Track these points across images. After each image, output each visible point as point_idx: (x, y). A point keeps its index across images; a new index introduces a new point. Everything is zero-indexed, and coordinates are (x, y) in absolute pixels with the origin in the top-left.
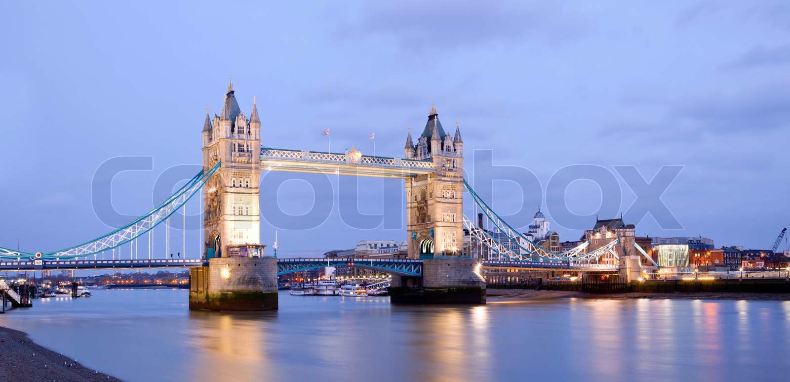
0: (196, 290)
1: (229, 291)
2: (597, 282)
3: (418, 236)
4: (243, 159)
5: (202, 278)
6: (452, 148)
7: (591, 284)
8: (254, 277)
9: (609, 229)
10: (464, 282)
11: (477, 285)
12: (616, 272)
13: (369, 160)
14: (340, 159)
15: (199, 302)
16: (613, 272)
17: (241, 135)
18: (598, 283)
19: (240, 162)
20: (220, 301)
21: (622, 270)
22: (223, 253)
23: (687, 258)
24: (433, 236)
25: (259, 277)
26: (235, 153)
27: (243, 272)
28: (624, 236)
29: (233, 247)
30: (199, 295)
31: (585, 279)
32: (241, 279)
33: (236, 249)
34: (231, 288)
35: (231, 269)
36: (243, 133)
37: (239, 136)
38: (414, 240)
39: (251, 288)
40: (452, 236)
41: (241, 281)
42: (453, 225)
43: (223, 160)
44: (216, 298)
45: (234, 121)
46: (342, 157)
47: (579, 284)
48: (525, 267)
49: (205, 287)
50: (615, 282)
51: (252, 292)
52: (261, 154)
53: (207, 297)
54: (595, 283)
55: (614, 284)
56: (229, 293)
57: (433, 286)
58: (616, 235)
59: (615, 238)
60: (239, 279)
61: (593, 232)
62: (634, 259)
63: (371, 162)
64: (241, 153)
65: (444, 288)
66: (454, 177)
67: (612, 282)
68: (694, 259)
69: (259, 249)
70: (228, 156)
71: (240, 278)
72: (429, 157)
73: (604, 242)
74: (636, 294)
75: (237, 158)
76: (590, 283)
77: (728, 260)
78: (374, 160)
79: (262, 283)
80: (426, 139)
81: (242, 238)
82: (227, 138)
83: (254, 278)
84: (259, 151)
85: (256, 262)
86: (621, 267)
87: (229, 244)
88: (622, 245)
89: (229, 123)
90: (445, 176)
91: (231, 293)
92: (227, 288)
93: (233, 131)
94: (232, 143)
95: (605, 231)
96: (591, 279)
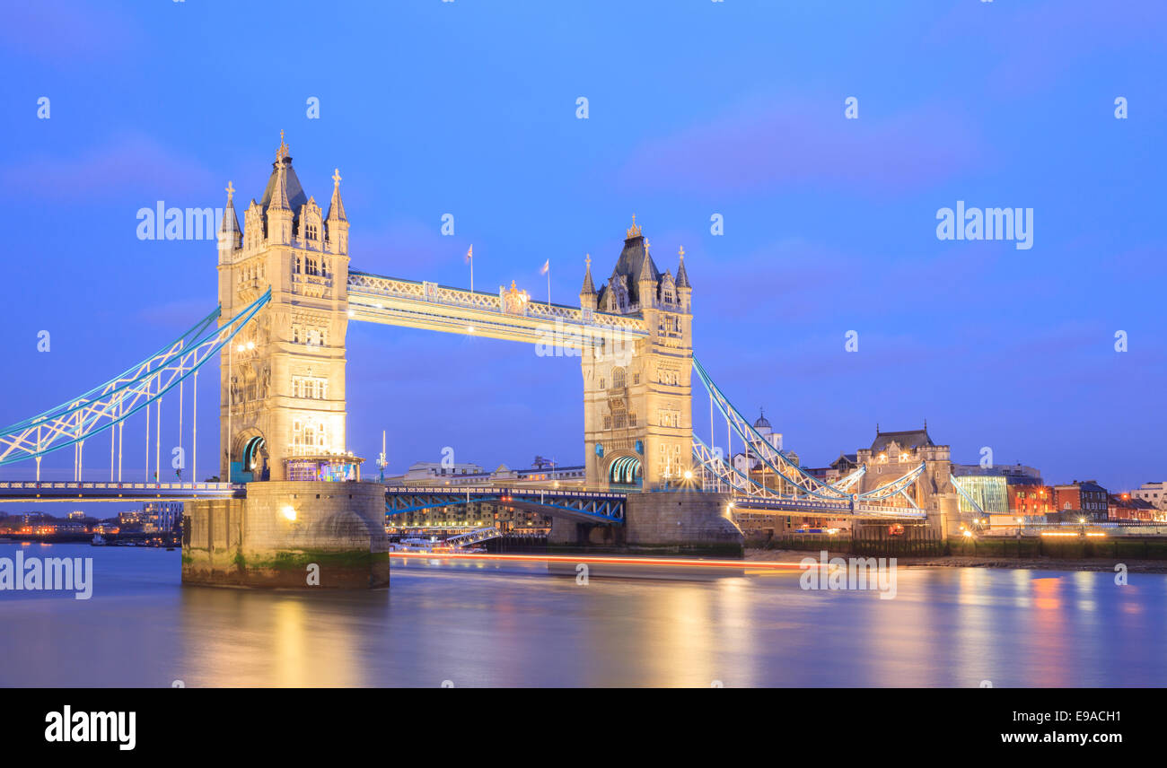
0: (206, 545)
1: (298, 548)
2: (880, 536)
3: (607, 451)
4: (318, 289)
5: (223, 521)
6: (674, 298)
7: (870, 541)
8: (349, 521)
9: (903, 446)
10: (710, 534)
11: (733, 540)
12: (919, 521)
13: (539, 308)
14: (489, 304)
15: (213, 571)
16: (913, 521)
17: (310, 241)
18: (884, 539)
19: (309, 294)
20: (275, 570)
21: (931, 517)
22: (275, 472)
23: (1004, 500)
24: (642, 450)
25: (360, 520)
26: (299, 276)
27: (325, 509)
28: (934, 460)
29: (302, 461)
30: (214, 556)
31: (858, 532)
32: (323, 524)
33: (307, 465)
34: (301, 542)
35: (300, 504)
36: (315, 239)
37: (308, 244)
38: (598, 458)
39: (345, 542)
40: (674, 452)
41: (325, 527)
42: (676, 432)
43: (277, 288)
44: (264, 564)
45: (297, 211)
46: (493, 301)
47: (844, 540)
48: (788, 510)
49: (234, 537)
50: (918, 538)
51: (348, 550)
52: (349, 283)
53: (240, 560)
54: (878, 538)
55: (916, 541)
56: (297, 552)
57: (649, 540)
58: (917, 458)
59: (914, 465)
60: (318, 525)
61: (873, 452)
62: (952, 500)
63: (543, 312)
64: (313, 277)
65: (671, 545)
66: (678, 348)
67: (912, 537)
68: (1018, 502)
69: (352, 467)
70: (288, 280)
71: (320, 522)
72: (636, 310)
73: (894, 471)
74: (960, 559)
75: (305, 287)
76: (868, 539)
77: (1088, 504)
78: (547, 309)
79: (368, 533)
80: (625, 278)
81: (311, 443)
82: (286, 245)
83: (350, 523)
84: (345, 276)
85: (351, 490)
86: (930, 512)
87: (286, 455)
88: (930, 475)
89: (290, 214)
90: (662, 345)
91: (301, 552)
92: (291, 542)
93: (295, 232)
94: (293, 255)
95: (897, 452)
96: (870, 532)
